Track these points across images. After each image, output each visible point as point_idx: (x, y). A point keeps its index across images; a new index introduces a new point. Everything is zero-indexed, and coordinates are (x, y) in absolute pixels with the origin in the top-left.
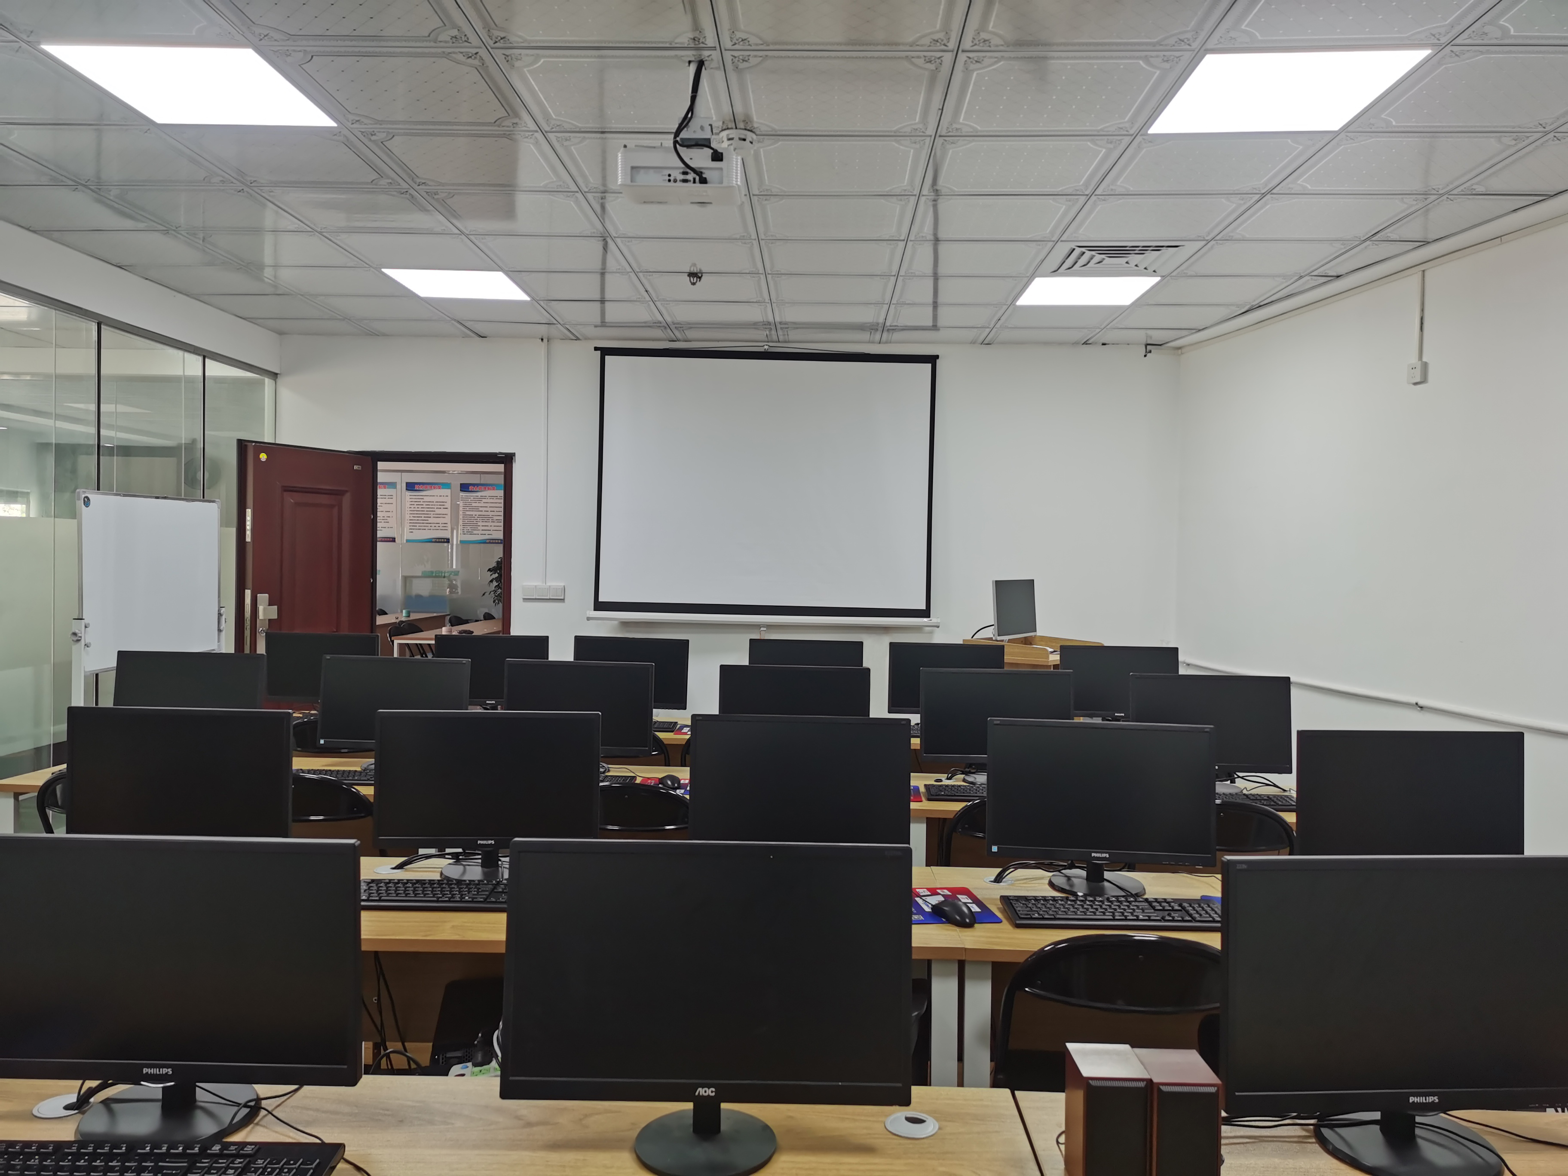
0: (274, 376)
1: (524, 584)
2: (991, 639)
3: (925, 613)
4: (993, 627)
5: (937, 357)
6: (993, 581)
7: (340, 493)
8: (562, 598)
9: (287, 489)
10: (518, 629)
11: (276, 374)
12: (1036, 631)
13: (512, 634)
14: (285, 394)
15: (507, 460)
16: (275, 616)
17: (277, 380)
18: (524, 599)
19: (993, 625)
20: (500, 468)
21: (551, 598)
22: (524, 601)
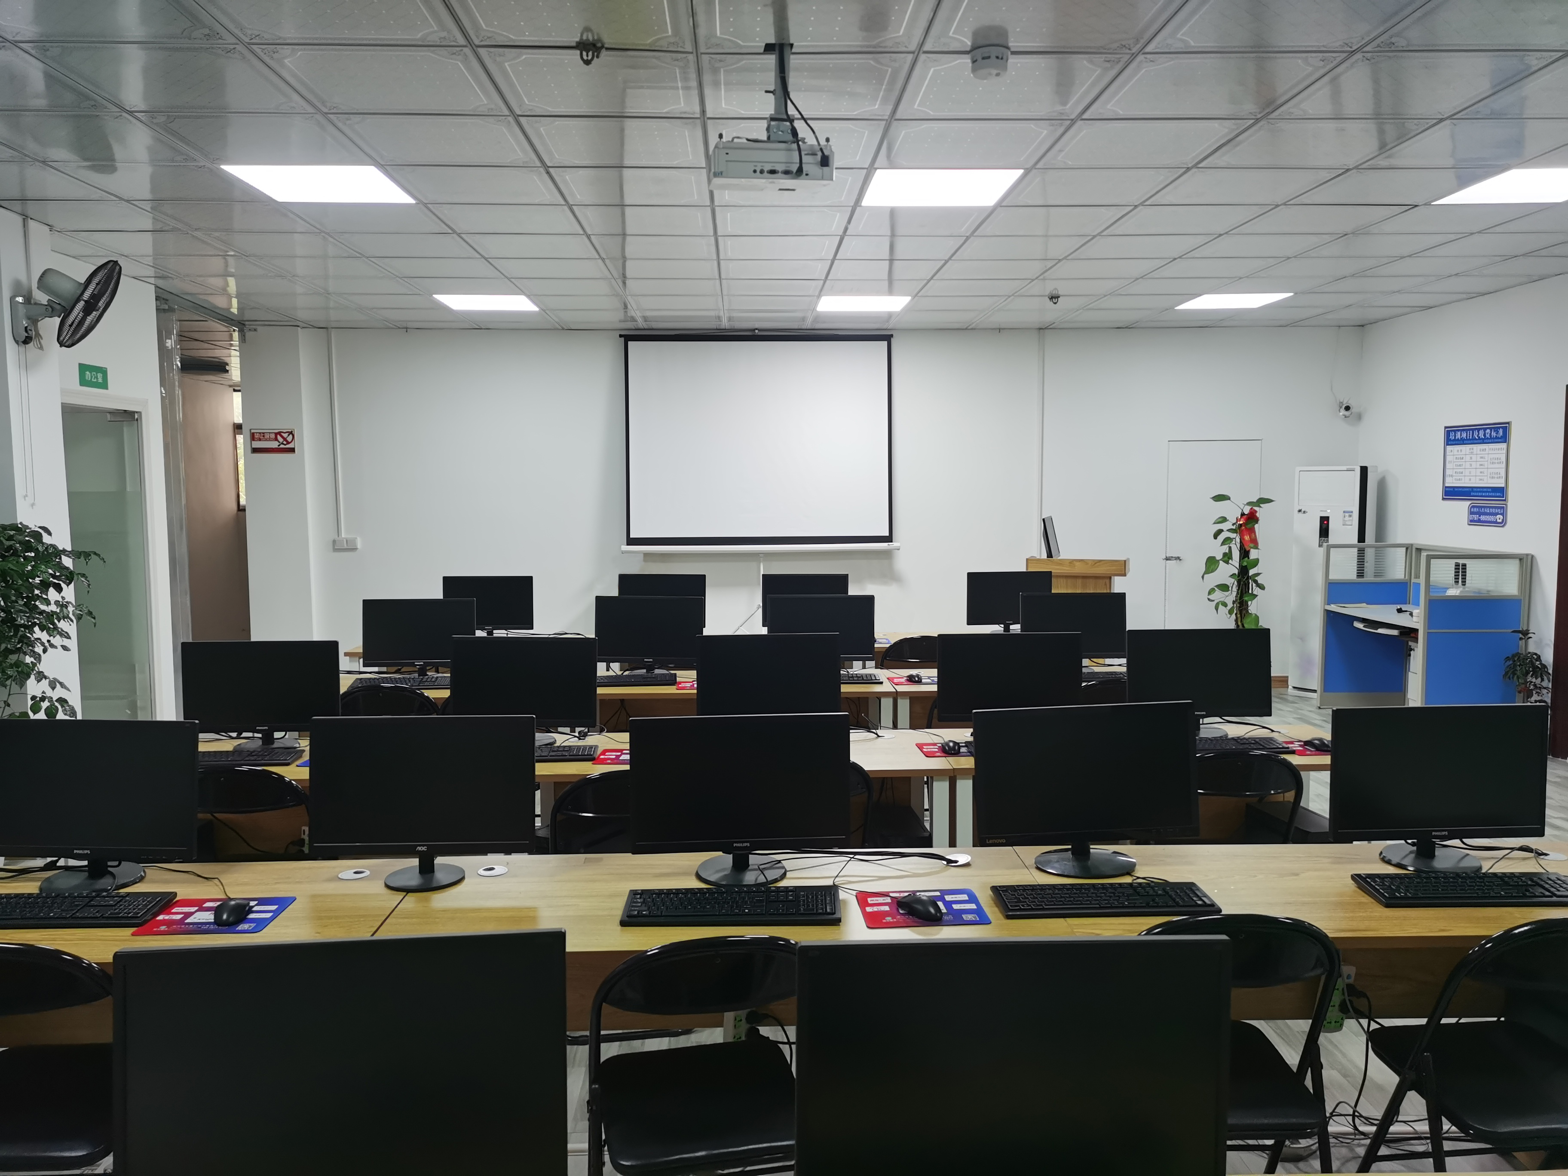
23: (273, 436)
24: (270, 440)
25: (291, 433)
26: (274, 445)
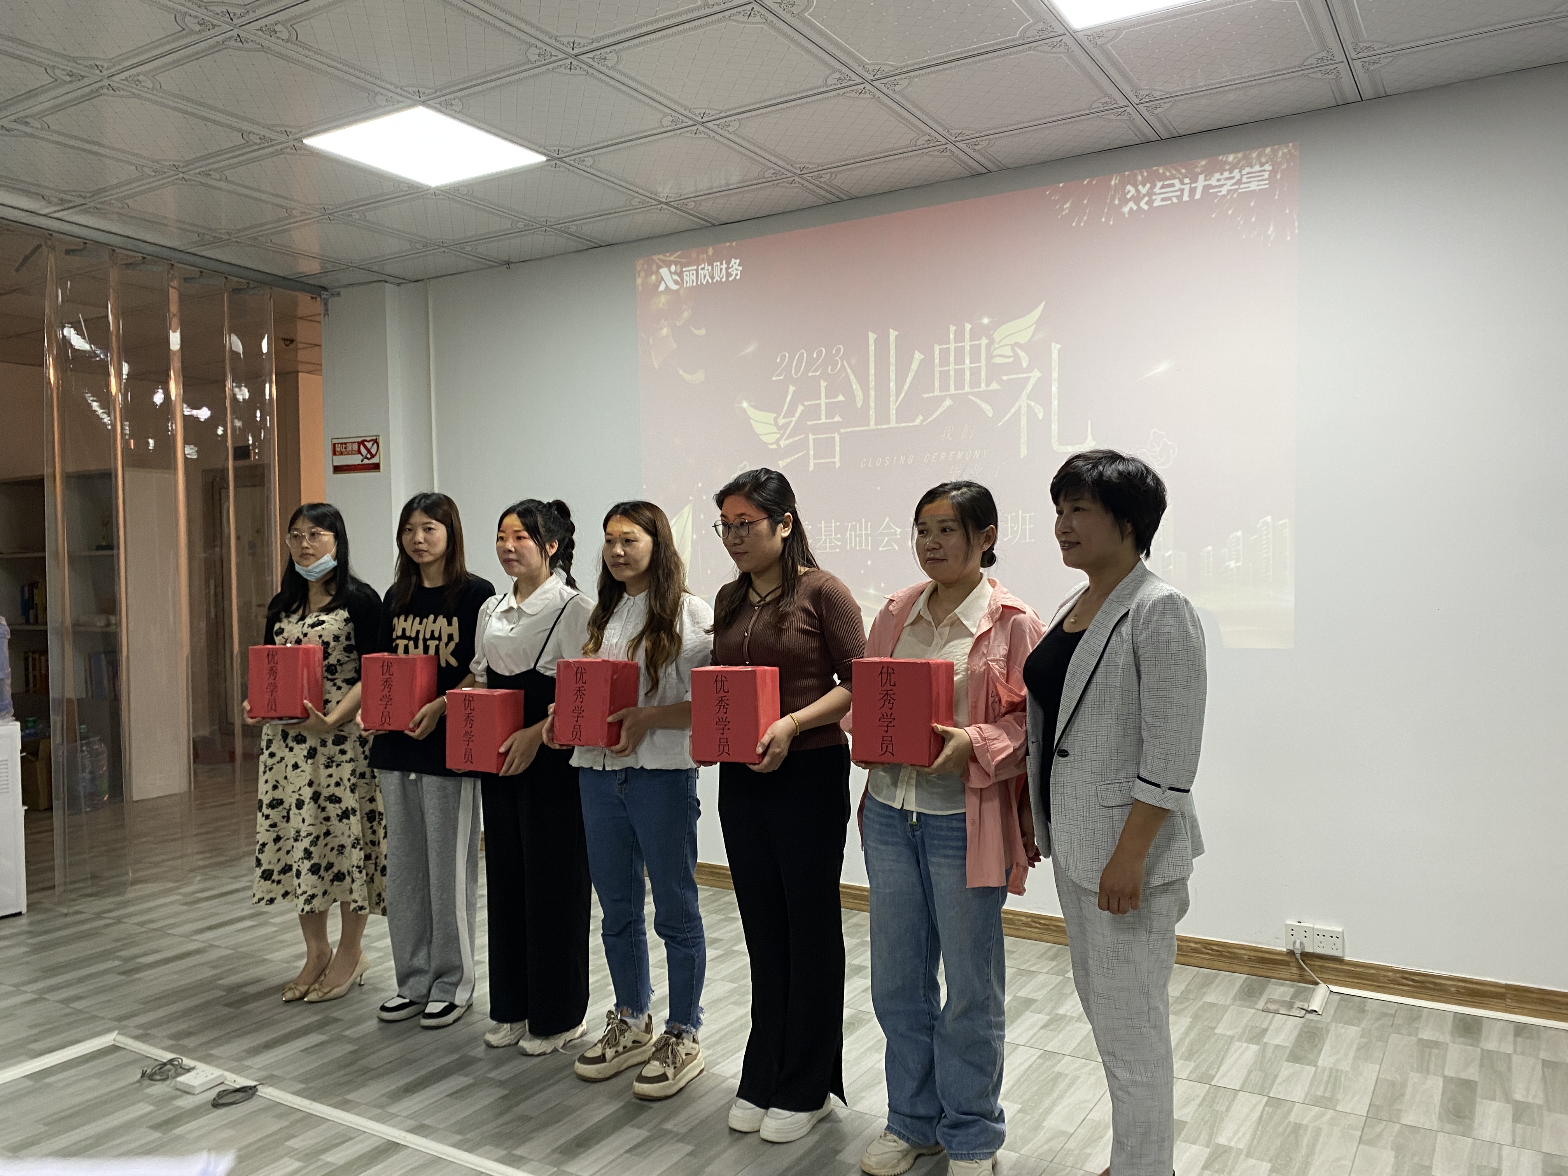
23: (356, 447)
24: (352, 453)
25: (376, 441)
26: (356, 460)
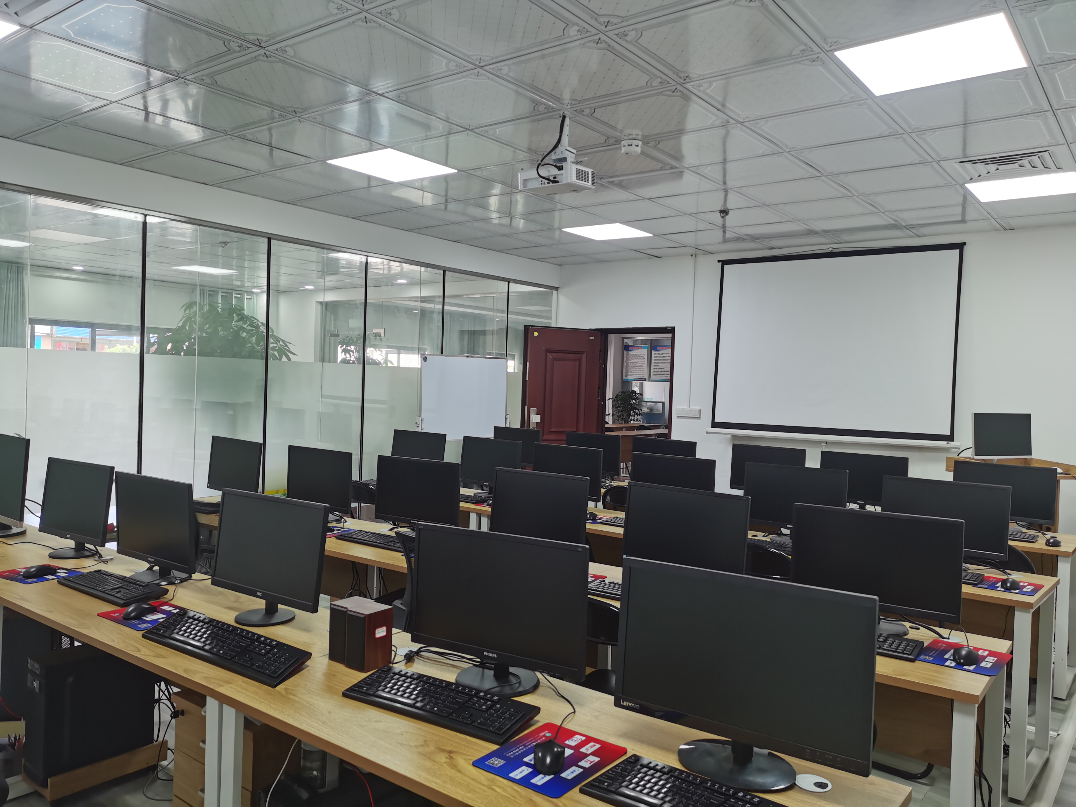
0: (557, 289)
1: (678, 407)
2: (969, 458)
3: (950, 438)
4: (971, 449)
5: (964, 244)
6: (972, 414)
7: (582, 353)
8: (699, 416)
9: (548, 351)
10: (676, 436)
11: (558, 288)
12: (1031, 455)
13: (672, 439)
14: (562, 298)
15: (671, 330)
16: (539, 421)
17: (559, 291)
18: (677, 416)
19: (971, 448)
20: (670, 335)
21: (692, 416)
22: (677, 418)
